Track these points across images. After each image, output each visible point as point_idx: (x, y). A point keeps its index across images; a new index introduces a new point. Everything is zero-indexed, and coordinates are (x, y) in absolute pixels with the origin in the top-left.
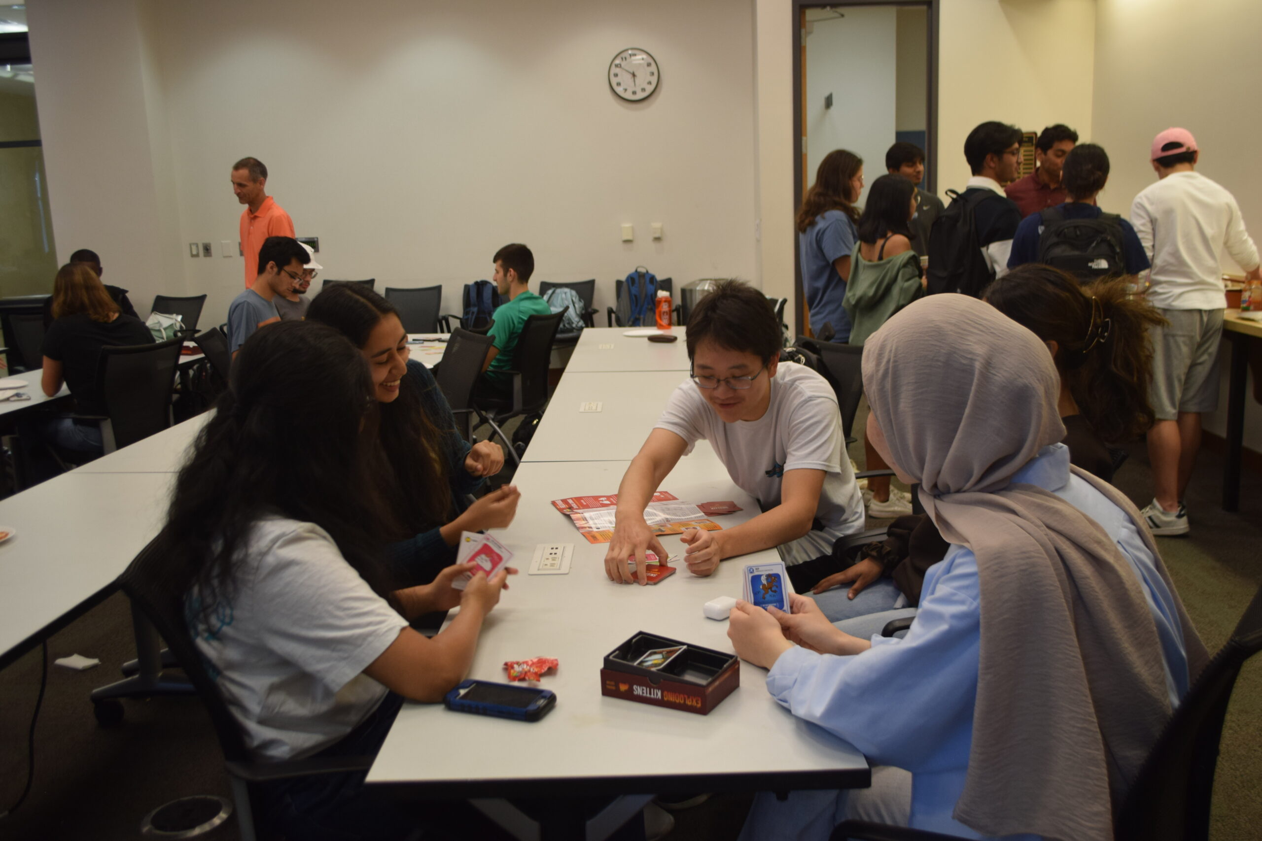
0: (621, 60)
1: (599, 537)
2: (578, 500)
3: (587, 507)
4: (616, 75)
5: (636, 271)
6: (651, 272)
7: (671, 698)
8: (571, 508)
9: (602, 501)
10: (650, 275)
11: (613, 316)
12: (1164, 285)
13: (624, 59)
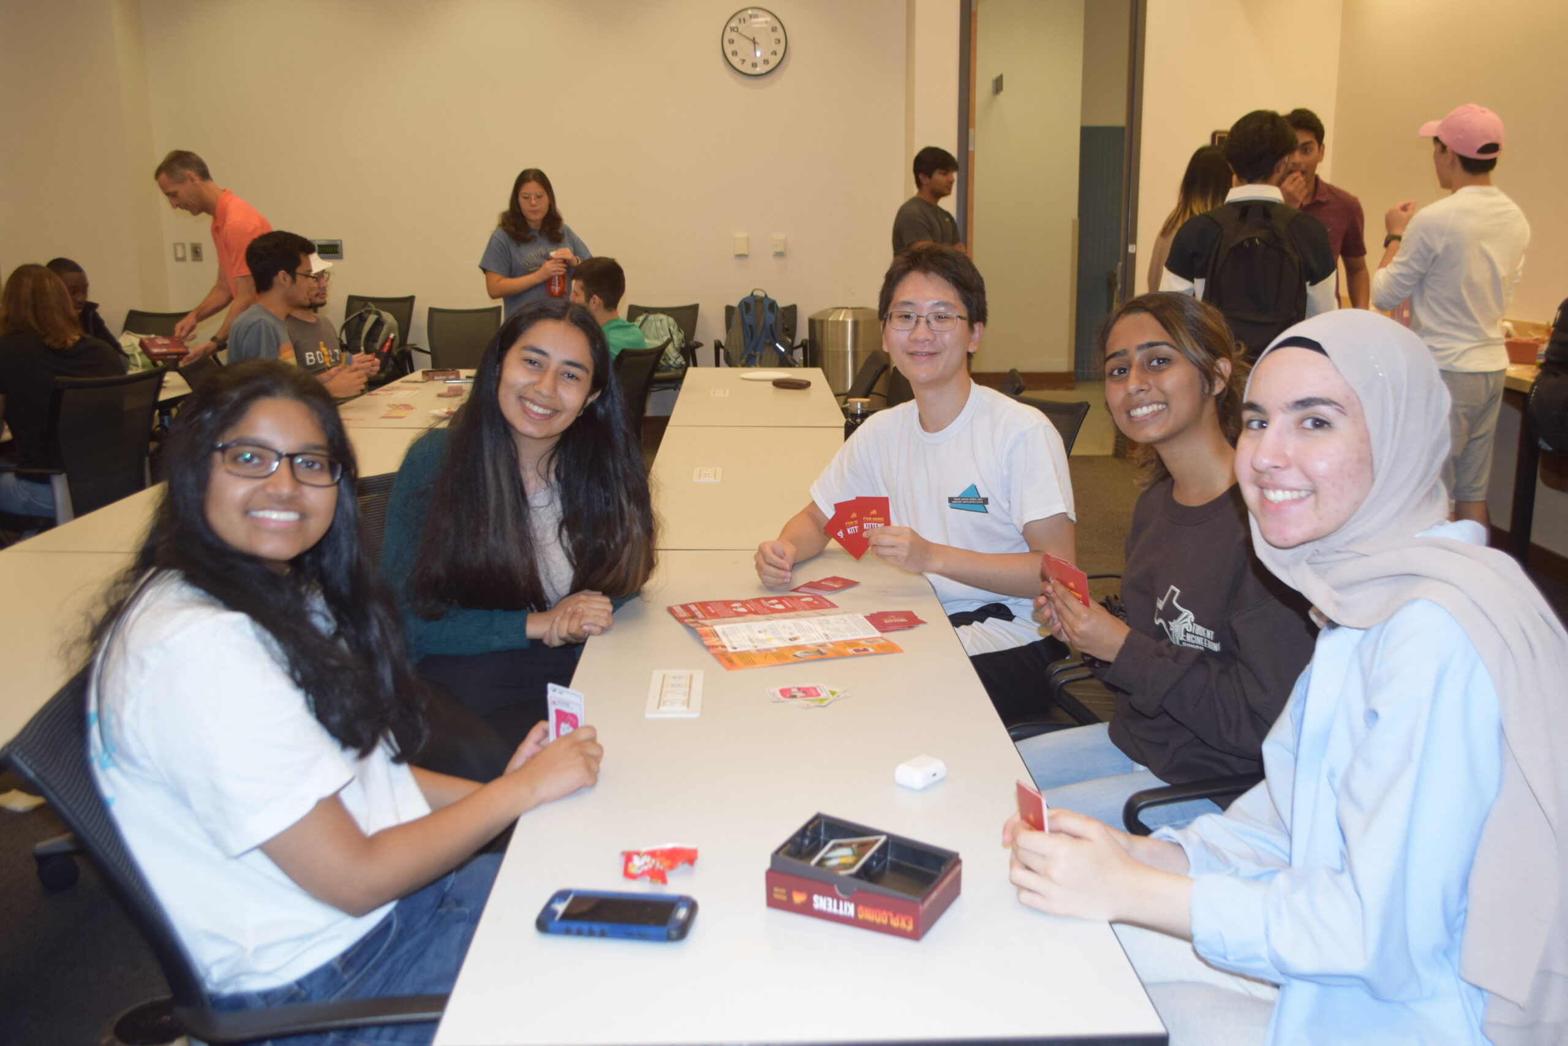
0: (738, 21)
1: (736, 660)
2: (703, 605)
3: (716, 616)
4: (731, 42)
5: (752, 294)
6: (771, 296)
7: (868, 915)
8: (694, 616)
9: (736, 608)
10: (770, 299)
11: (722, 351)
12: (1443, 339)
13: (742, 21)
